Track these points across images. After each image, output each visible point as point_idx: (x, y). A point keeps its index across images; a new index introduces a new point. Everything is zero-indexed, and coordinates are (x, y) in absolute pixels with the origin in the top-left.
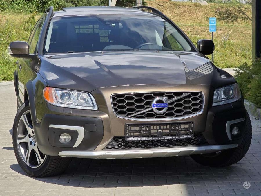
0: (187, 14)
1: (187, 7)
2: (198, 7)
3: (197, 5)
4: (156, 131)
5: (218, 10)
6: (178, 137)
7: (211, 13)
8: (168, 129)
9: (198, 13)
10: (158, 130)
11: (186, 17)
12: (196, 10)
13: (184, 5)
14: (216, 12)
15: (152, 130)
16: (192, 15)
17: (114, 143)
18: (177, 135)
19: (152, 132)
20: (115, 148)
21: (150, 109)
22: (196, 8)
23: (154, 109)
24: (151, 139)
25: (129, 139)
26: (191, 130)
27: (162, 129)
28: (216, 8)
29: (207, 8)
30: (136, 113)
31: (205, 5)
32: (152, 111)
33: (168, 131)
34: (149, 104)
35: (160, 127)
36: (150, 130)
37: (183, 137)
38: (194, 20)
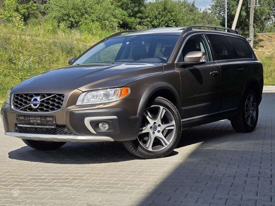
6: (45, 127)
8: (39, 120)
10: (34, 120)
18: (46, 125)
19: (31, 121)
23: (32, 105)
24: (30, 126)
25: (19, 125)
26: (54, 122)
27: (36, 120)
30: (23, 107)
32: (30, 106)
33: (40, 121)
34: (30, 101)
35: (35, 118)
36: (30, 120)
37: (48, 127)
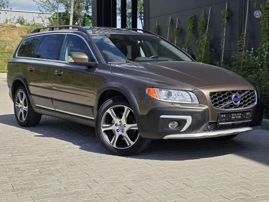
0: (6, 33)
1: (5, 28)
2: (14, 28)
3: (13, 26)
4: (234, 117)
5: (29, 31)
6: (245, 121)
7: (24, 32)
8: (240, 116)
9: (14, 32)
10: (235, 116)
11: (5, 35)
12: (12, 30)
13: (3, 26)
14: (28, 32)
15: (232, 116)
16: (10, 34)
17: (209, 127)
19: (232, 118)
20: (209, 131)
21: (231, 102)
22: (12, 28)
23: (234, 102)
24: (232, 123)
25: (220, 124)
26: (251, 116)
27: (237, 116)
28: (27, 29)
29: (20, 29)
30: (223, 105)
31: (19, 27)
34: (230, 99)
35: (236, 115)
37: (248, 121)
38: (12, 38)
